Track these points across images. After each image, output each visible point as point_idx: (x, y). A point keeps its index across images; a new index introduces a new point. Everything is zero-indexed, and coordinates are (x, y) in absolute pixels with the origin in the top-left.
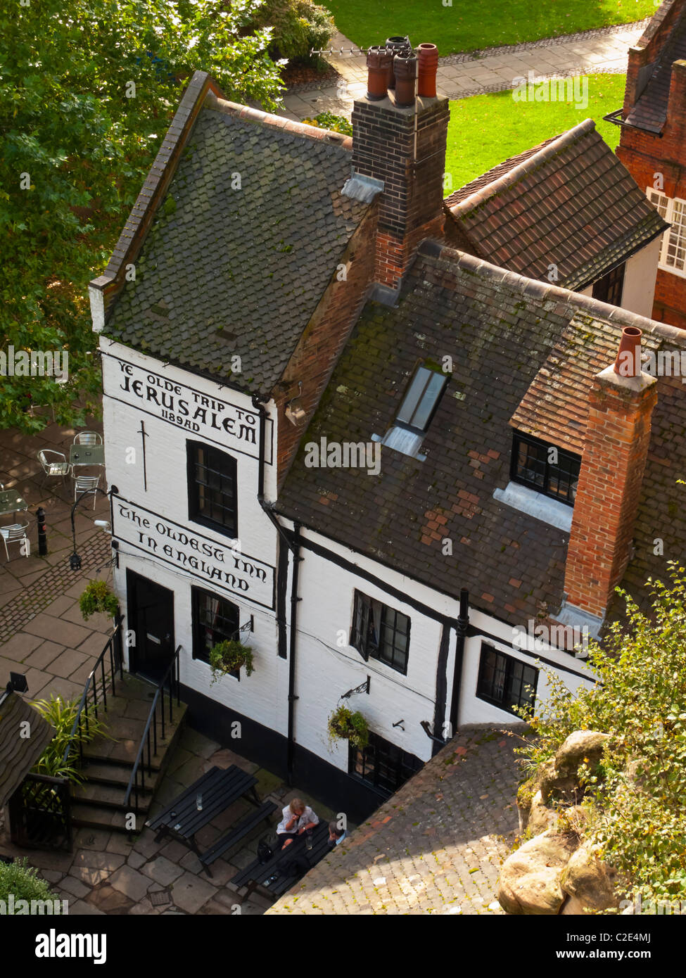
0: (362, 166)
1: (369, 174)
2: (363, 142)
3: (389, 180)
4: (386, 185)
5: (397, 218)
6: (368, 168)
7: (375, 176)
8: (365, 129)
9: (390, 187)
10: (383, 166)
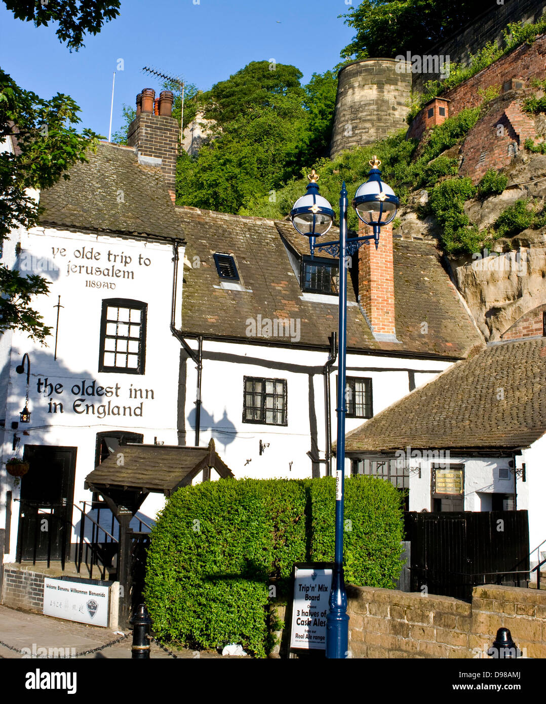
0: (146, 151)
1: (151, 156)
2: (147, 137)
3: (164, 158)
4: (163, 161)
5: (170, 180)
6: (150, 152)
7: (155, 156)
8: (149, 129)
9: (165, 161)
10: (161, 150)
